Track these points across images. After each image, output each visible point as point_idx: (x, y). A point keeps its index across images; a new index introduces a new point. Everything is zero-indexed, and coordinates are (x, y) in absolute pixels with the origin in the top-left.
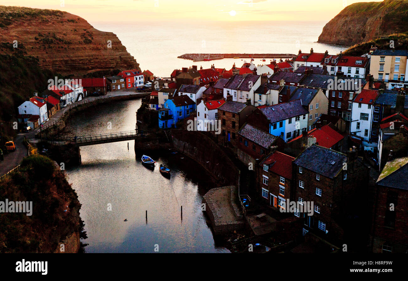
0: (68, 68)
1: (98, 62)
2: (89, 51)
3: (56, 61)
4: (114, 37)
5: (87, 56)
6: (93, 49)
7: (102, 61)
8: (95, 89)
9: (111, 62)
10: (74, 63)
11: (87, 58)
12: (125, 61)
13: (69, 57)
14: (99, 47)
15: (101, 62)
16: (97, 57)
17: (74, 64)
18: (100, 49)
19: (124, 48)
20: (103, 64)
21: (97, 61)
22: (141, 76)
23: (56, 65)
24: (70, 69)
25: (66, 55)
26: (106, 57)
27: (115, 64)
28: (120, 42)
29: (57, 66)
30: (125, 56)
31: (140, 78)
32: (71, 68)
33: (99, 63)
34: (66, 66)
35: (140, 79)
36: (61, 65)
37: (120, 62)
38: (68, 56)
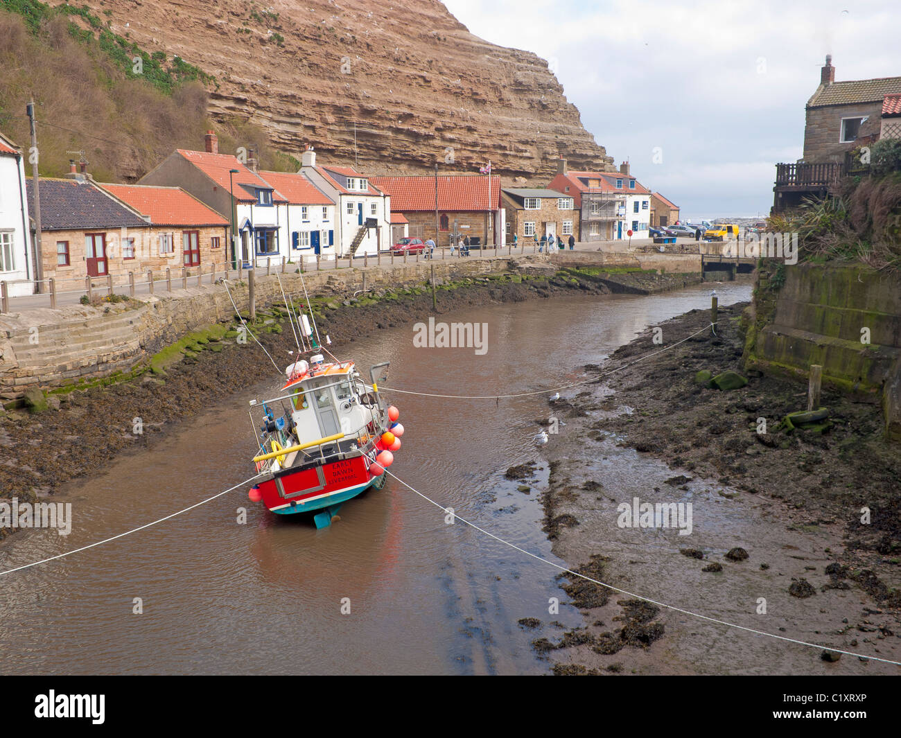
0: (350, 143)
1: (475, 144)
2: (440, 96)
3: (293, 96)
4: (539, 67)
5: (430, 112)
6: (458, 94)
7: (487, 142)
8: (447, 219)
9: (522, 151)
10: (372, 126)
11: (431, 116)
12: (574, 155)
13: (354, 97)
14: (482, 92)
15: (485, 146)
16: (470, 124)
17: (375, 131)
18: (484, 102)
19: (572, 113)
20: (491, 153)
21: (470, 138)
22: (640, 199)
23: (292, 116)
24: (357, 150)
25: (345, 89)
26: (505, 131)
27: (537, 162)
28: (560, 89)
29: (298, 124)
30: (576, 138)
31: (636, 204)
32: (359, 146)
33: (478, 149)
34: (341, 132)
35: (636, 210)
36: (318, 124)
37: (555, 157)
38: (353, 91)
